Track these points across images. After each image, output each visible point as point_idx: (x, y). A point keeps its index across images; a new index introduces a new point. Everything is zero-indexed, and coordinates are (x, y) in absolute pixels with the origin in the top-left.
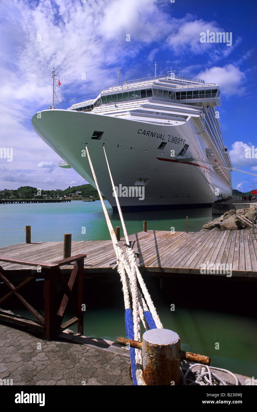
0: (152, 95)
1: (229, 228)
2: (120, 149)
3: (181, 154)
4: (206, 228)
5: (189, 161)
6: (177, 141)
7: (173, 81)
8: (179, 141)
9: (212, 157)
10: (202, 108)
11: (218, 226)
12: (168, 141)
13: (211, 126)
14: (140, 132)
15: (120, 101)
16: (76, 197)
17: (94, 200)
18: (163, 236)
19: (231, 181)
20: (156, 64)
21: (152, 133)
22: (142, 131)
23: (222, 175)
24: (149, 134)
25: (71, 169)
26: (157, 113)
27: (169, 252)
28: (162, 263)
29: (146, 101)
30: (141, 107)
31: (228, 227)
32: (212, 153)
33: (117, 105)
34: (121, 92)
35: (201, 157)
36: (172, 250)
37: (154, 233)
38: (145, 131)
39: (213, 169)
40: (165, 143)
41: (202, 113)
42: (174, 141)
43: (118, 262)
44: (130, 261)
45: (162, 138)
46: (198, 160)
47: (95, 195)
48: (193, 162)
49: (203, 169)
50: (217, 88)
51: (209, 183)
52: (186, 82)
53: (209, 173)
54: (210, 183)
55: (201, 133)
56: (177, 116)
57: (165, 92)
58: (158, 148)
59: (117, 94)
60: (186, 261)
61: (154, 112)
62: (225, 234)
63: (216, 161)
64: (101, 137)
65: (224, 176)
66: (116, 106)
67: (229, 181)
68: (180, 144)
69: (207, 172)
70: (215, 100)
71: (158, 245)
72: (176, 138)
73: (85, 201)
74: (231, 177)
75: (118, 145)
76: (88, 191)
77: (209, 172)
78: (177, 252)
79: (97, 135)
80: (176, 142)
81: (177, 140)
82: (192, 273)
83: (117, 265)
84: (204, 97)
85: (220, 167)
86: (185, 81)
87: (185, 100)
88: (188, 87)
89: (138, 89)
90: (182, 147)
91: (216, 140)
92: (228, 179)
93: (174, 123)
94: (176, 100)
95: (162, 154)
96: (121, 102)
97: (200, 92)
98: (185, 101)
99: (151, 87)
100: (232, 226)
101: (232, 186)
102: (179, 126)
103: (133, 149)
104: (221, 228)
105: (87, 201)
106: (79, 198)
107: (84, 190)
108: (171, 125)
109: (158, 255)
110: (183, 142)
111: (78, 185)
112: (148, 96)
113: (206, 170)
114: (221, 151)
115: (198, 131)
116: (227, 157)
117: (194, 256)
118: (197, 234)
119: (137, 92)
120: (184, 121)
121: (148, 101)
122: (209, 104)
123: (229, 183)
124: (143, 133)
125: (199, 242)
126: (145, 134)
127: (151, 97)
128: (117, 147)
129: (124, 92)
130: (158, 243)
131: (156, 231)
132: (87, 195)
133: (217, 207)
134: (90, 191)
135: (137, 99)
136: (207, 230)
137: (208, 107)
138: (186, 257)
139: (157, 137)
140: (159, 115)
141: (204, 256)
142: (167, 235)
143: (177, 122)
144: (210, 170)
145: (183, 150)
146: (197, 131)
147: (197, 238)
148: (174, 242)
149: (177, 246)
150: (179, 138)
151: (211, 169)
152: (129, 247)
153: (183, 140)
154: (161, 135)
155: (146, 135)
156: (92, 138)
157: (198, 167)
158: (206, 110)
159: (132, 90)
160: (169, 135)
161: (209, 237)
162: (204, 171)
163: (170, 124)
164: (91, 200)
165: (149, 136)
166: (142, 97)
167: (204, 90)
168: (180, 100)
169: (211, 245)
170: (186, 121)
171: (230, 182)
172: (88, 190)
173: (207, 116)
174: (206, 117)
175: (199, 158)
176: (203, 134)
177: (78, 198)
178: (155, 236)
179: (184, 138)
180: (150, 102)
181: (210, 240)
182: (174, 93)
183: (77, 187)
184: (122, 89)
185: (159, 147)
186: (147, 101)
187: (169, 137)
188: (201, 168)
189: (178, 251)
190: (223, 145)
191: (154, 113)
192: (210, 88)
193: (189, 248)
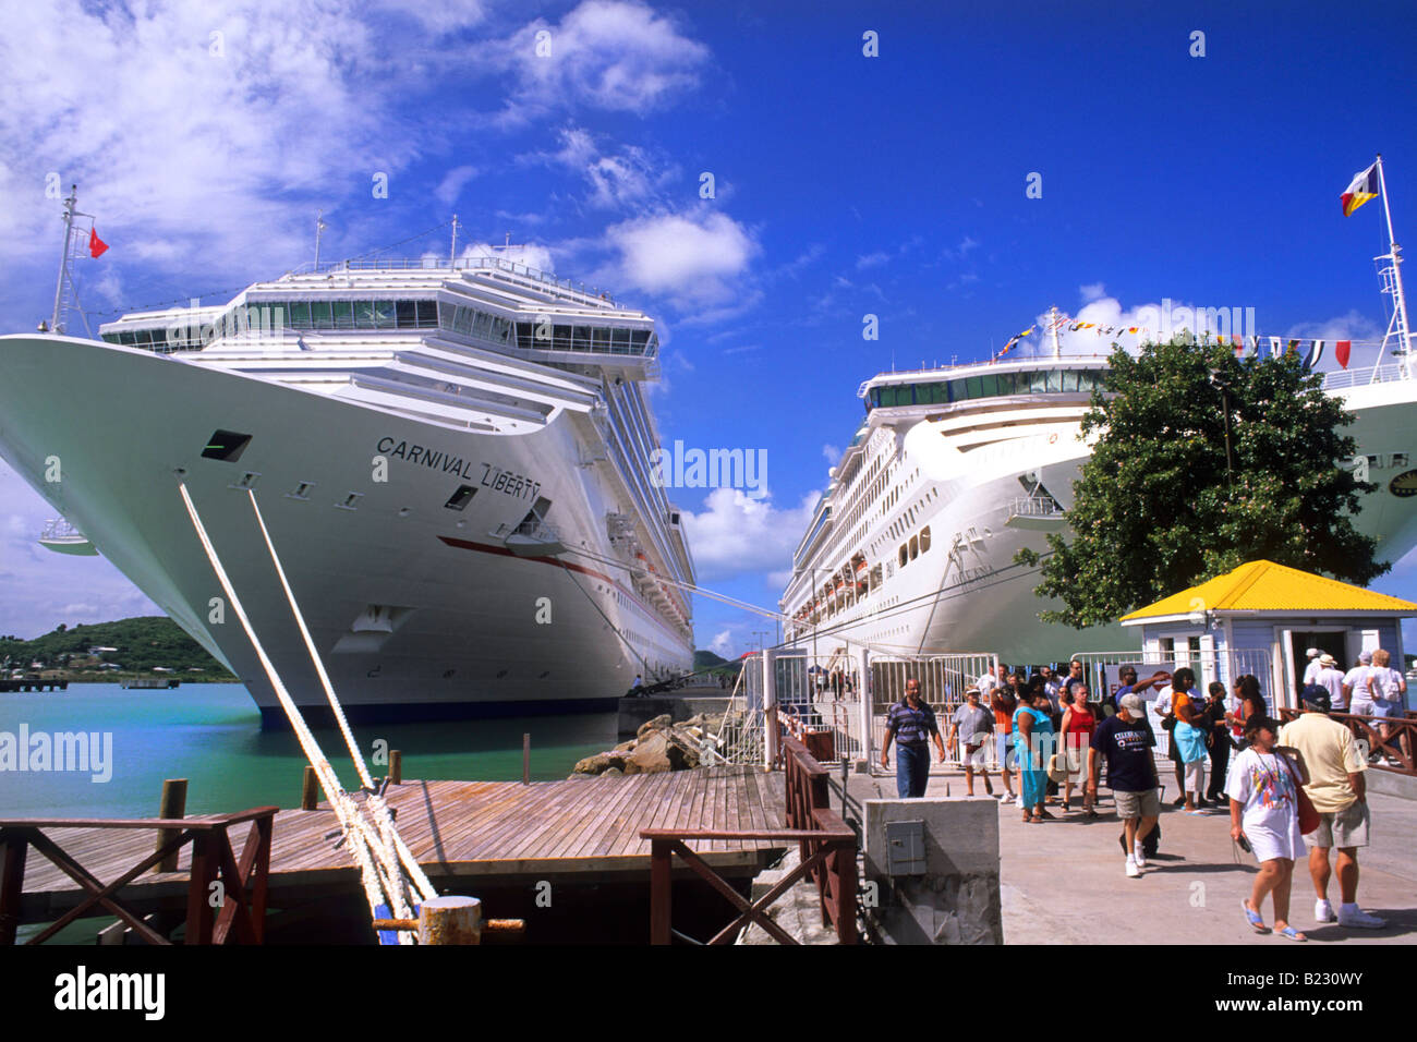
0: (436, 323)
1: (648, 769)
2: (307, 499)
3: (522, 528)
4: (585, 772)
5: (550, 555)
6: (512, 486)
7: (511, 284)
8: (520, 485)
9: (627, 541)
10: (600, 382)
11: (619, 764)
12: (483, 483)
13: (626, 442)
14: (386, 445)
15: (321, 328)
16: (89, 668)
17: (174, 684)
18: (452, 795)
19: (690, 622)
20: (458, 221)
21: (428, 453)
22: (392, 442)
23: (658, 602)
24: (416, 455)
25: (96, 557)
26: (451, 386)
27: (469, 831)
28: (448, 854)
29: (413, 342)
30: (394, 358)
31: (645, 764)
32: (629, 530)
33: (305, 340)
34: (324, 298)
35: (590, 544)
36: (478, 825)
37: (425, 787)
38: (404, 444)
39: (628, 584)
40: (473, 491)
41: (598, 400)
42: (503, 483)
43: (346, 831)
44: (378, 822)
45: (461, 474)
46: (580, 551)
47: (179, 663)
48: (561, 557)
49: (596, 582)
50: (648, 327)
51: (614, 629)
52: (552, 293)
53: (614, 594)
54: (617, 629)
55: (592, 464)
56: (515, 401)
57: (483, 316)
58: (446, 506)
59: (310, 300)
60: (512, 846)
61: (438, 381)
62: (631, 783)
63: (639, 555)
64: (242, 452)
65: (667, 607)
66: (303, 346)
67: (683, 621)
68: (522, 494)
69: (608, 591)
70: (640, 361)
71: (437, 817)
72: (511, 474)
73: (130, 688)
74: (691, 609)
75: (304, 486)
76: (149, 645)
77: (616, 590)
78: (491, 829)
79: (226, 445)
80: (509, 489)
81: (512, 483)
82: (524, 870)
83: (343, 836)
84: (606, 350)
85: (651, 577)
86: (550, 288)
87: (545, 351)
88: (558, 311)
89: (387, 297)
90: (528, 505)
91: (642, 486)
92: (680, 617)
93: (504, 426)
94: (517, 349)
95: (460, 525)
96: (323, 332)
97: (596, 332)
98: (547, 354)
99: (433, 297)
100: (655, 762)
101: (693, 640)
102: (523, 437)
103: (357, 501)
104: (626, 770)
105: (141, 685)
106: (105, 672)
107: (128, 640)
108: (494, 433)
109: (437, 839)
110: (531, 490)
111: (105, 621)
112: (422, 325)
113: (606, 585)
114: (659, 522)
115: (584, 457)
116: (678, 543)
117: (535, 835)
118: (556, 786)
119: (383, 305)
120: (538, 421)
121: (421, 343)
122: (622, 373)
123: (682, 630)
124: (396, 451)
125: (556, 805)
126: (403, 453)
127: (432, 330)
128: (299, 493)
129: (335, 298)
130: (435, 811)
131: (429, 783)
132: (140, 663)
133: (635, 709)
134: (159, 646)
135: (383, 327)
136: (588, 776)
137: (618, 382)
138: (512, 838)
139: (445, 469)
140: (456, 392)
141: (563, 832)
142: (463, 792)
143: (514, 425)
144: (618, 583)
145: (530, 516)
146: (582, 457)
147: (553, 797)
148: (486, 809)
149: (493, 816)
150: (518, 477)
151: (622, 581)
152: (375, 792)
153: (533, 484)
154: (461, 461)
155: (408, 459)
156: (207, 454)
157: (580, 574)
158: (612, 390)
159: (367, 297)
160: (488, 466)
161: (586, 793)
162: (600, 588)
163: (491, 428)
164: (162, 682)
165: (416, 461)
166: (400, 325)
167: (608, 330)
168: (531, 350)
169: (588, 809)
170: (544, 422)
171: (687, 624)
172: (145, 639)
173: (616, 409)
174: (613, 412)
175: (583, 543)
176: (602, 467)
177: (99, 673)
178: (427, 795)
179: (536, 474)
180: (429, 344)
181: (587, 799)
182: (512, 327)
183: (96, 626)
184: (331, 288)
185: (451, 501)
186: (418, 339)
187: (486, 469)
188: (589, 577)
189: (495, 827)
190: (665, 503)
191: (438, 386)
192: (626, 325)
193: (527, 820)
